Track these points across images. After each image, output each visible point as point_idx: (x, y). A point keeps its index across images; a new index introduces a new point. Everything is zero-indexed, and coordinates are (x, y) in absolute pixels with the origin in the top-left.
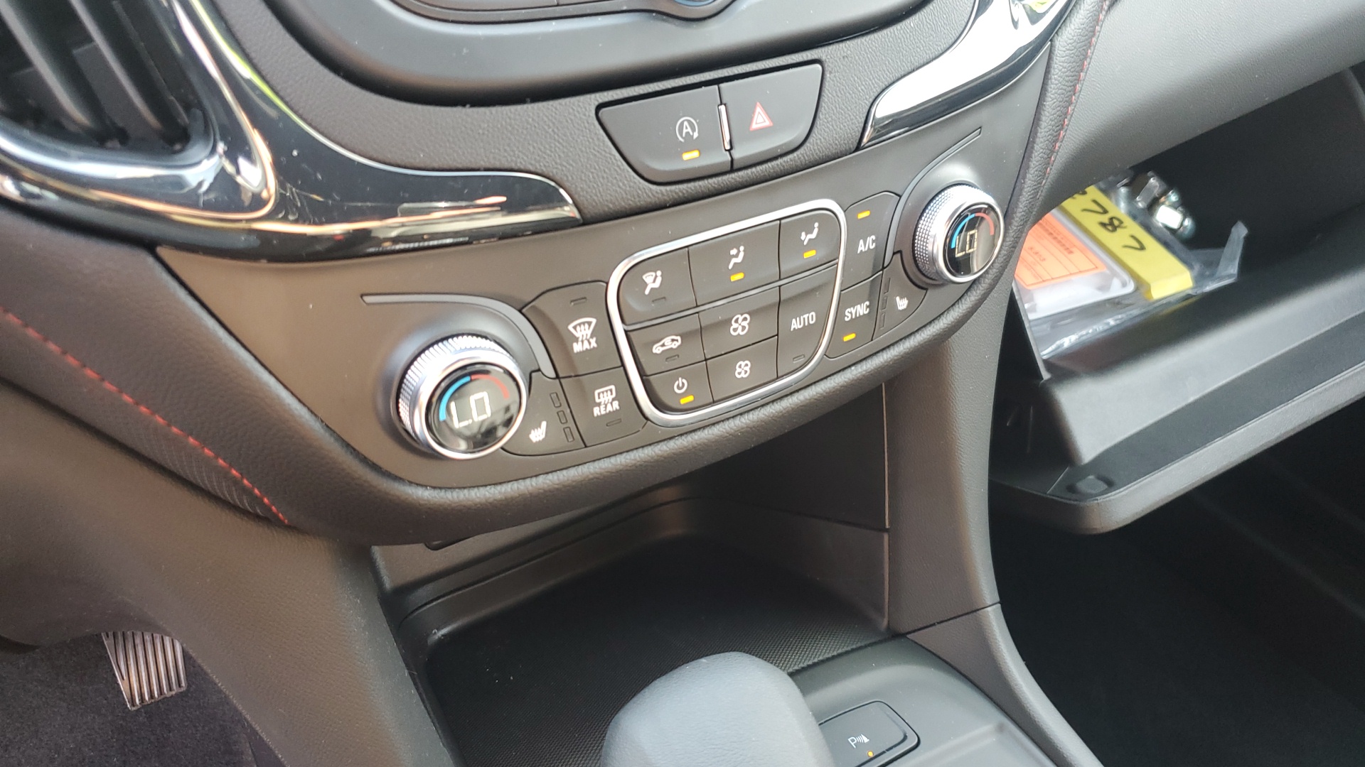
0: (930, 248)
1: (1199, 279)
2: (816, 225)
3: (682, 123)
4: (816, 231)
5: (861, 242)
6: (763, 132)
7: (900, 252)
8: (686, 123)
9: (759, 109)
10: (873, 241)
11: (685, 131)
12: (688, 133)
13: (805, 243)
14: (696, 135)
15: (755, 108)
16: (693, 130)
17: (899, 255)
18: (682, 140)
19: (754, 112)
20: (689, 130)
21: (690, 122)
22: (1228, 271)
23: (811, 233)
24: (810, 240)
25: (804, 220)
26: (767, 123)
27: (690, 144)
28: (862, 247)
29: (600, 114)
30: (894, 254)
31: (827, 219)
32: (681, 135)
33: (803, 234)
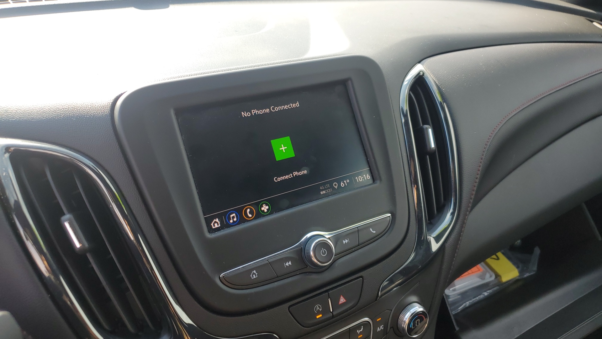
0: (403, 326)
1: (521, 272)
2: (362, 327)
3: (316, 307)
4: (362, 329)
5: (378, 328)
6: (343, 304)
7: (393, 327)
8: (317, 307)
9: (342, 297)
10: (383, 327)
11: (317, 309)
12: (318, 310)
13: (359, 333)
14: (321, 310)
15: (341, 296)
16: (320, 308)
17: (392, 329)
18: (316, 312)
19: (340, 299)
20: (319, 308)
21: (319, 306)
22: (533, 269)
23: (361, 330)
24: (360, 332)
25: (358, 327)
26: (345, 301)
27: (319, 313)
28: (379, 330)
29: (290, 309)
30: (390, 328)
31: (366, 324)
32: (316, 311)
33: (358, 331)
